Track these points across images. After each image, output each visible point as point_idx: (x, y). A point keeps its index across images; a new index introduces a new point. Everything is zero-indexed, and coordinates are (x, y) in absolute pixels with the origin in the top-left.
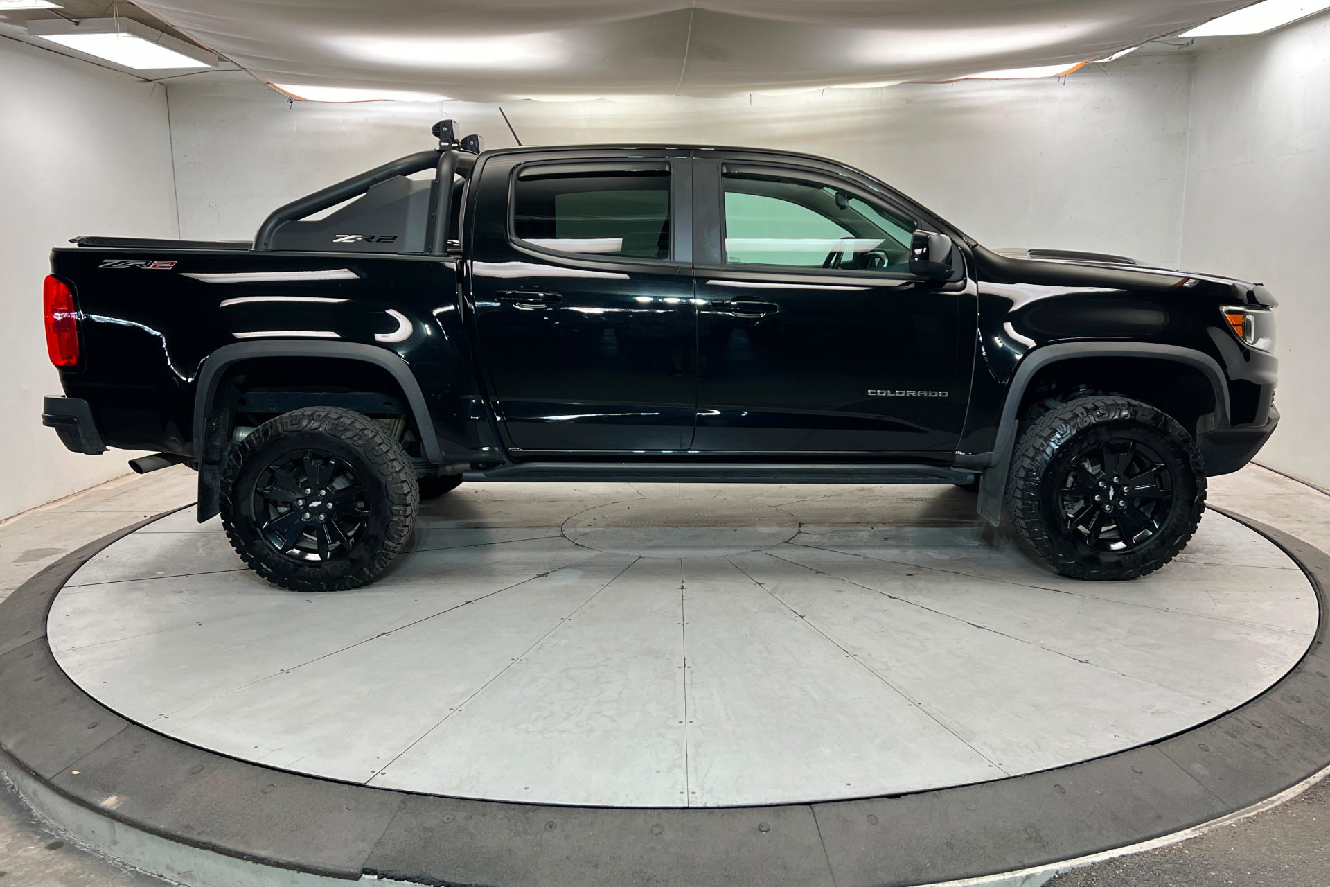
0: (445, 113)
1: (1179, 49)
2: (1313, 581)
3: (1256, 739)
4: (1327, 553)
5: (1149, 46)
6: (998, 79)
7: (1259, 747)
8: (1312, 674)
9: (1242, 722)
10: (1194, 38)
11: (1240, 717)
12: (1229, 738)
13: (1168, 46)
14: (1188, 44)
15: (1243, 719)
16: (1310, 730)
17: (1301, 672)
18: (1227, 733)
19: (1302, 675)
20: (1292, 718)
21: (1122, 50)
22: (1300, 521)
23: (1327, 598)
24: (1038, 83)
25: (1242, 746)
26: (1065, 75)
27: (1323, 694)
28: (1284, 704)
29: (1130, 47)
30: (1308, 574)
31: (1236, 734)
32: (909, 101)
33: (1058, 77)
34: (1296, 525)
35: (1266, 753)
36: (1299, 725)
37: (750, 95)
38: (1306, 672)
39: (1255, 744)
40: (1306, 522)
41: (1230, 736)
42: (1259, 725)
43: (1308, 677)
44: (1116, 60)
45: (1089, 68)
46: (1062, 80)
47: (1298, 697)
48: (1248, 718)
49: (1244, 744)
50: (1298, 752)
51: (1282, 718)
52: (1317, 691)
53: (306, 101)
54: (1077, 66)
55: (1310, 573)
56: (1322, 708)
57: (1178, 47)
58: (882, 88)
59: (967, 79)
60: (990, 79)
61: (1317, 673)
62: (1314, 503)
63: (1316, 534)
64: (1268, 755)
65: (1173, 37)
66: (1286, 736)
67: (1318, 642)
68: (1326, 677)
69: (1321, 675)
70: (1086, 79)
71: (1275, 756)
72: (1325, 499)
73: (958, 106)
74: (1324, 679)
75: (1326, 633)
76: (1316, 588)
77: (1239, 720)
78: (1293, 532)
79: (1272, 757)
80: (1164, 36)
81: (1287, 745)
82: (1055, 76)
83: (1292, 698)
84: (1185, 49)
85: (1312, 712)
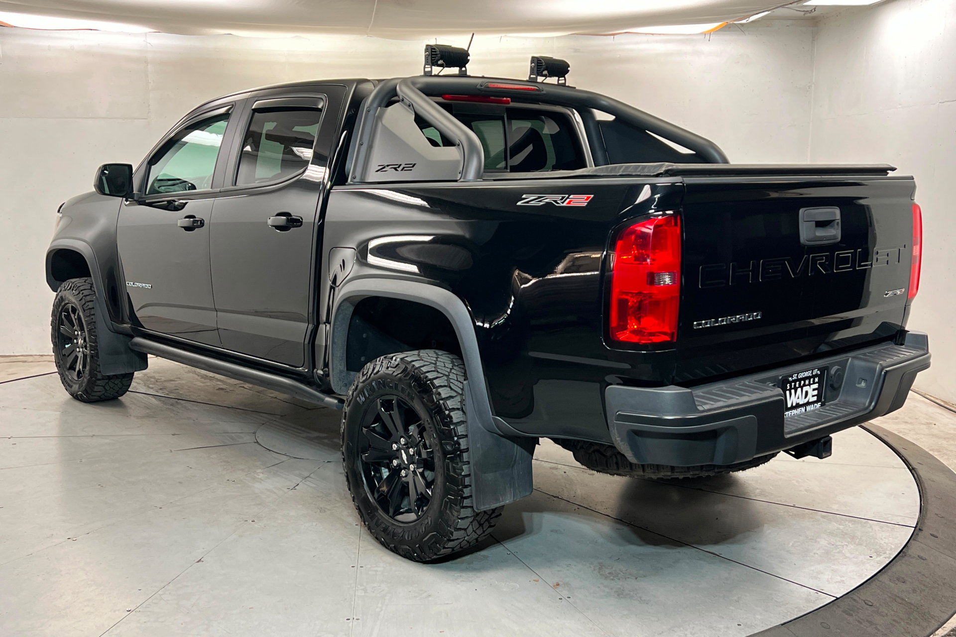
0: (150, 43)
1: (804, 15)
2: (915, 475)
3: (868, 616)
4: (927, 450)
5: (780, 12)
6: (653, 34)
7: (871, 623)
8: (913, 558)
9: (857, 602)
10: (816, 6)
11: (855, 598)
12: (846, 616)
13: (795, 11)
14: (811, 11)
15: (858, 599)
16: (913, 607)
17: (905, 555)
18: (844, 611)
19: (906, 558)
20: (898, 597)
21: (757, 14)
22: (906, 422)
23: (927, 490)
24: (687, 39)
25: (857, 623)
26: (710, 32)
27: (923, 575)
28: (892, 585)
29: (766, 11)
30: (912, 470)
31: (852, 612)
32: (576, 51)
33: (704, 34)
34: (903, 426)
35: (876, 628)
36: (904, 602)
37: (436, 39)
38: (910, 556)
39: (868, 621)
40: (911, 423)
41: (847, 614)
42: (871, 604)
43: (911, 560)
44: (753, 22)
45: (730, 27)
46: (707, 37)
47: (903, 578)
48: (862, 598)
49: (859, 621)
50: (903, 627)
51: (890, 597)
52: (919, 572)
53: (12, 27)
54: (720, 25)
55: (913, 469)
56: (923, 587)
57: (803, 13)
58: (553, 38)
59: (626, 33)
60: (646, 34)
61: (918, 556)
62: (917, 407)
63: (920, 434)
64: (879, 630)
65: (799, 5)
66: (892, 613)
67: (920, 529)
68: (926, 559)
69: (921, 558)
70: (728, 37)
71: (883, 631)
72: (926, 403)
73: (619, 56)
74: (925, 562)
75: (926, 521)
76: (918, 481)
77: (855, 600)
78: (901, 432)
79: (882, 632)
80: (791, 4)
81: (894, 620)
82: (701, 34)
83: (898, 579)
84: (808, 15)
85: (914, 591)
